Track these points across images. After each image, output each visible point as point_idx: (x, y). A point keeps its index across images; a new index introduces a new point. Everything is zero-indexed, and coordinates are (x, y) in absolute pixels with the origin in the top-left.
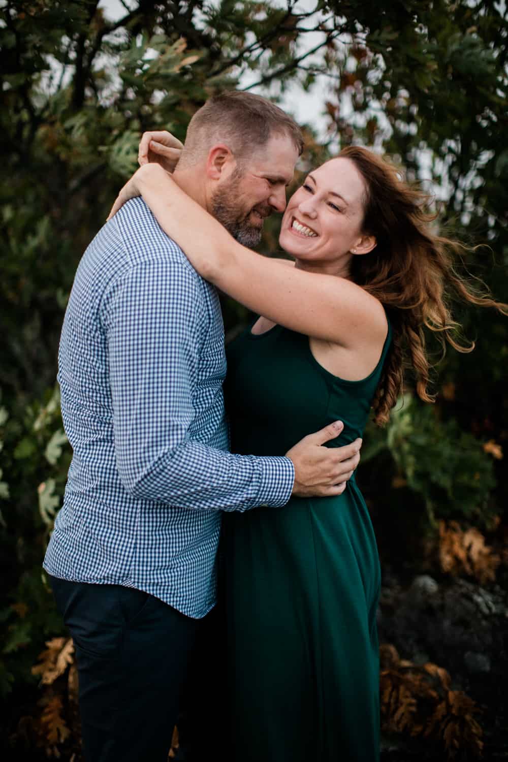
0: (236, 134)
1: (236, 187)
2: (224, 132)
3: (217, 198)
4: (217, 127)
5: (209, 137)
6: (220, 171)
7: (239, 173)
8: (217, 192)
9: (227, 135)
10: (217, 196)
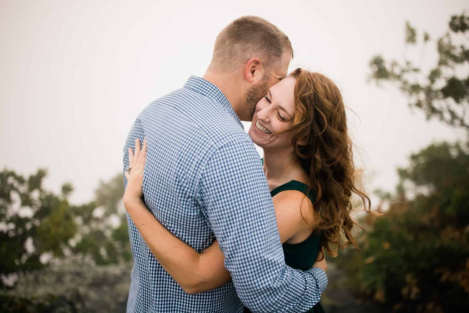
0: (264, 50)
1: (265, 86)
2: (256, 48)
3: (251, 93)
4: (250, 45)
5: (244, 52)
6: (253, 76)
7: (267, 76)
8: (251, 90)
9: (258, 51)
10: (251, 92)
